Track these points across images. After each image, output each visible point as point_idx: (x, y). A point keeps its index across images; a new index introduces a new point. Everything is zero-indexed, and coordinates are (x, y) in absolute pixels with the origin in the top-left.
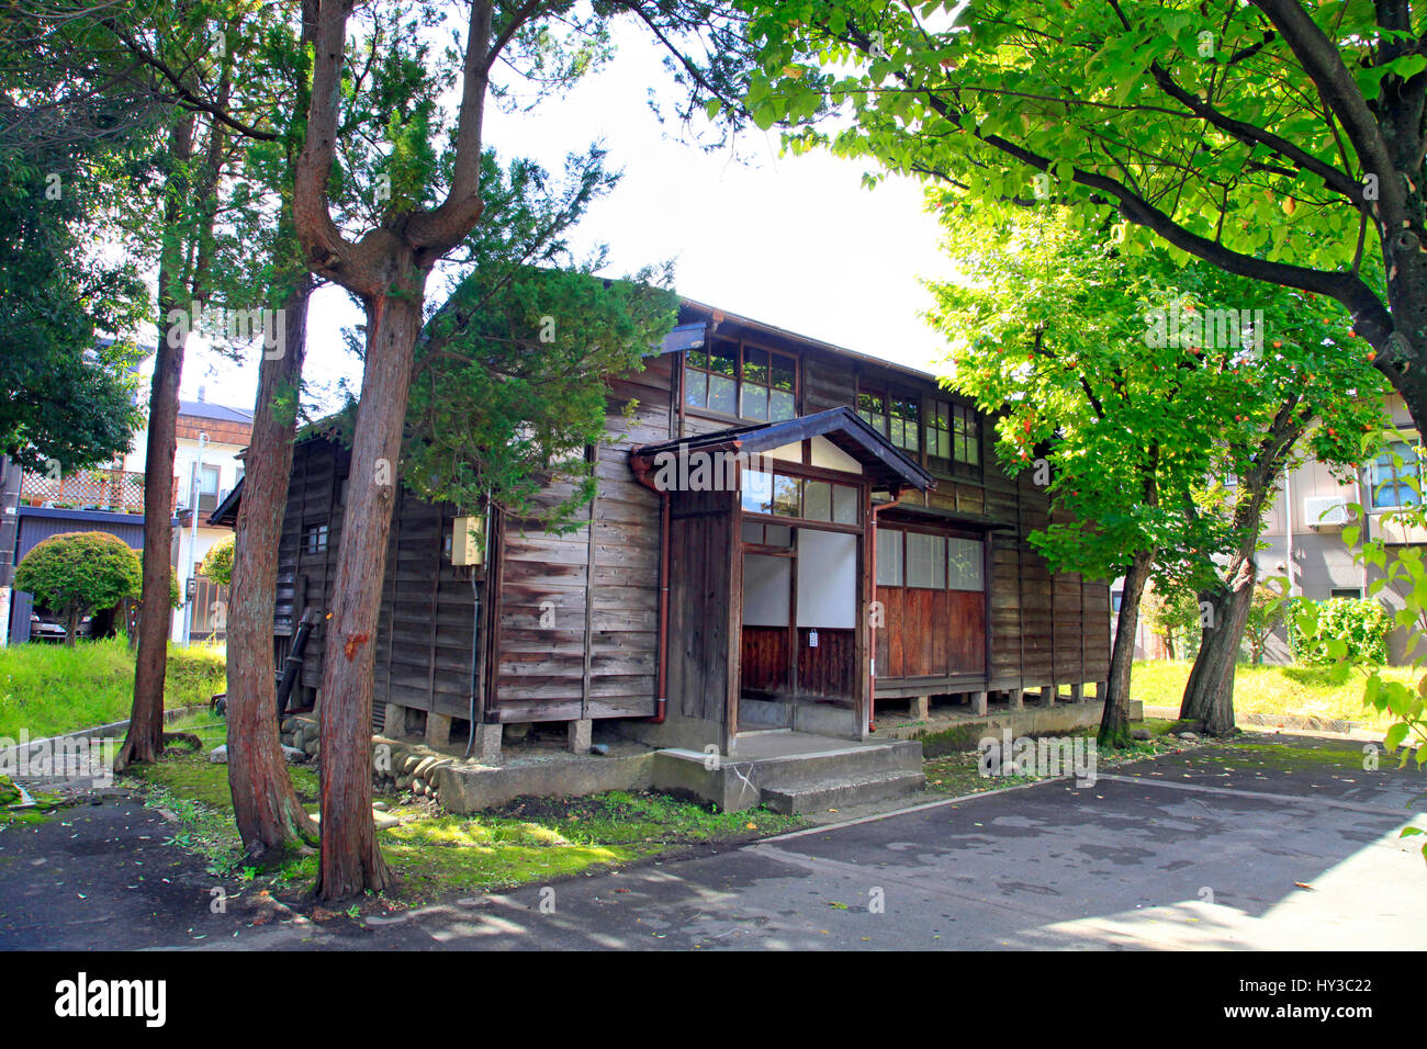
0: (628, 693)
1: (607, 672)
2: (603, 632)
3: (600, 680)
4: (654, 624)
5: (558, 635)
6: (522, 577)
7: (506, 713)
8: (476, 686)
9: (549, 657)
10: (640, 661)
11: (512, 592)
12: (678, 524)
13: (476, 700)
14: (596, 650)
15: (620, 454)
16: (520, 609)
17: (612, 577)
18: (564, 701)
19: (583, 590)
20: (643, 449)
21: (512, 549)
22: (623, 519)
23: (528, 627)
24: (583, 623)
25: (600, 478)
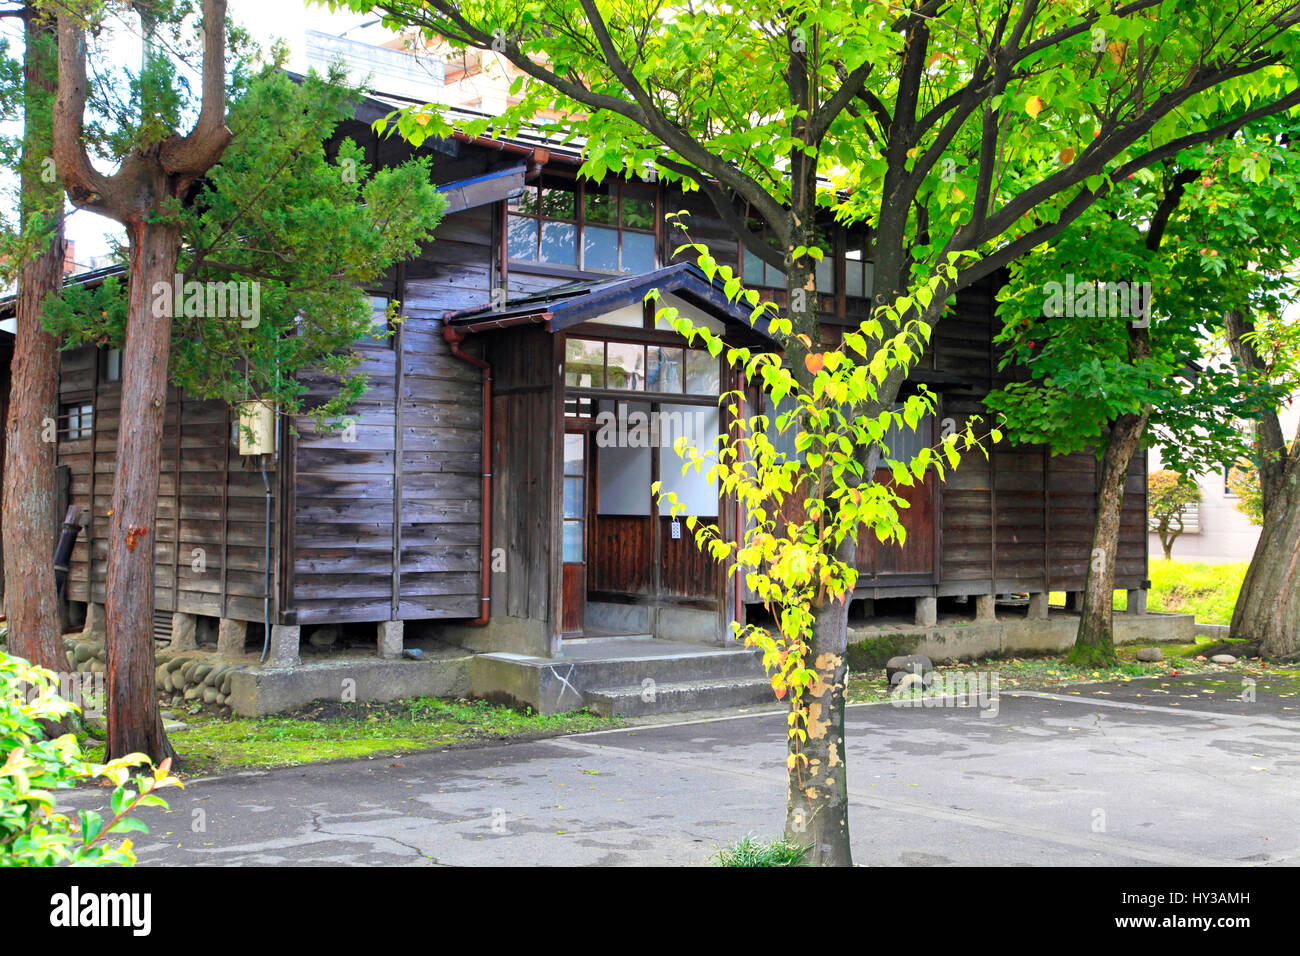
0: (446, 592)
1: (420, 568)
2: (414, 525)
3: (412, 578)
4: (477, 514)
5: (361, 529)
6: (319, 465)
7: (305, 614)
8: (270, 585)
9: (352, 553)
10: (459, 556)
11: (308, 482)
12: (500, 401)
13: (271, 600)
14: (406, 544)
15: (430, 323)
16: (318, 501)
17: (424, 464)
18: (370, 601)
19: (389, 479)
20: (457, 317)
21: (305, 436)
22: (439, 398)
23: (327, 521)
24: (391, 514)
25: (407, 352)
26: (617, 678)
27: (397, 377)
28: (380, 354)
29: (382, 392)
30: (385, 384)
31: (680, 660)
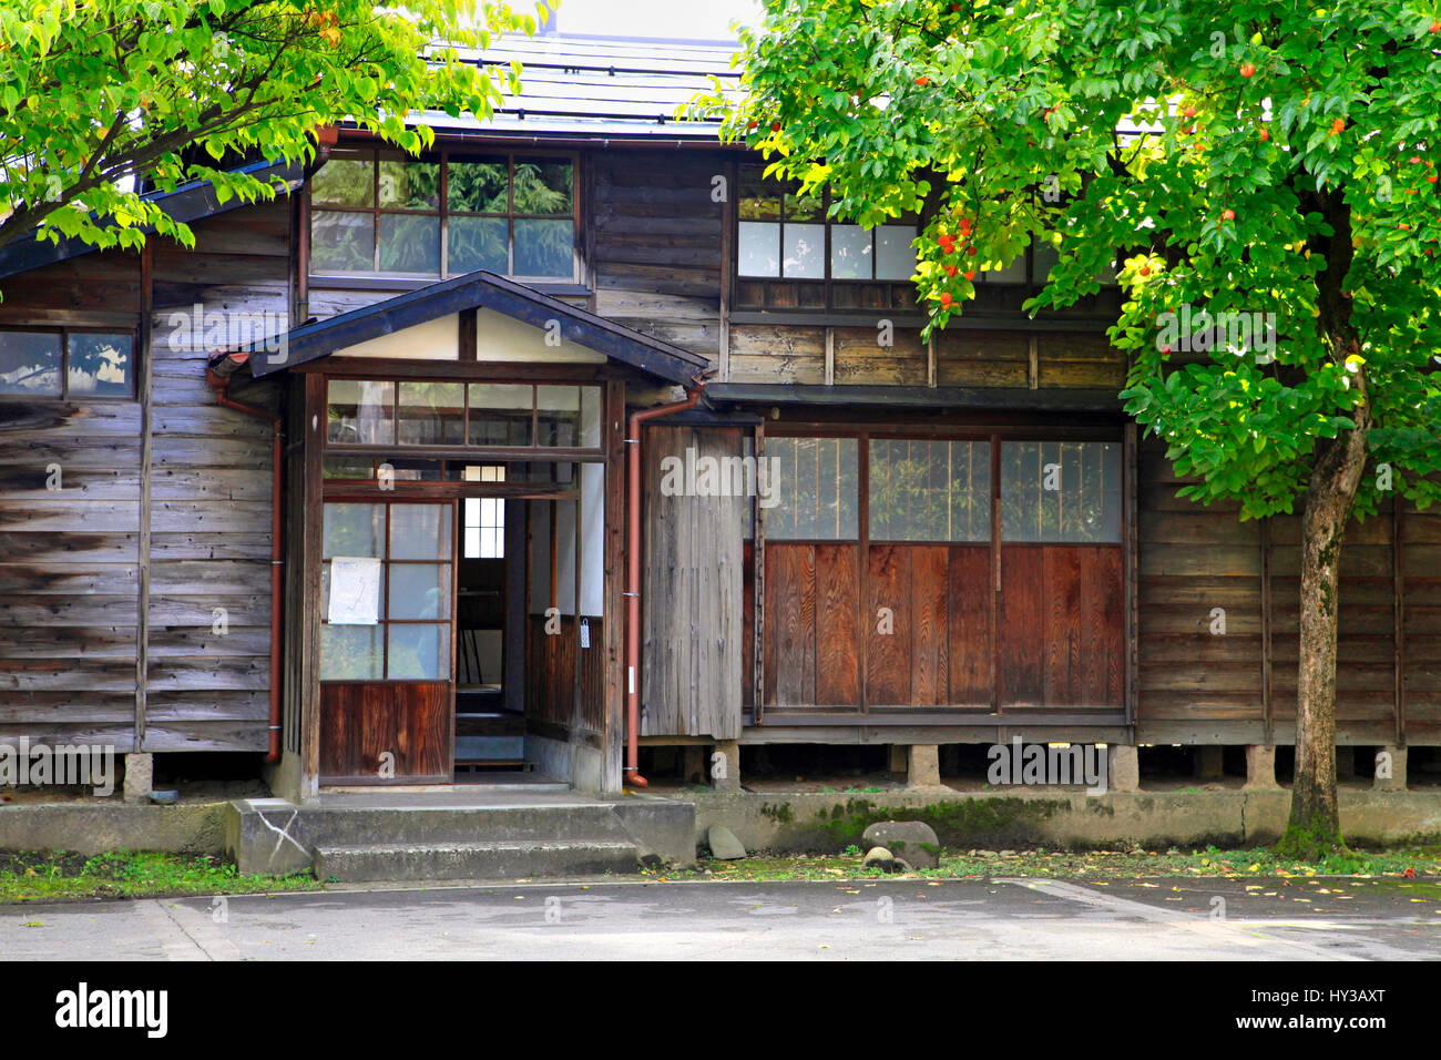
0: (218, 718)
1: (178, 685)
2: (170, 628)
3: (163, 698)
5: (88, 634)
6: (26, 553)
9: (75, 664)
10: (242, 671)
11: (10, 575)
14: (156, 653)
15: (194, 364)
16: (25, 599)
17: (185, 549)
18: (101, 727)
19: (132, 569)
23: (37, 623)
24: (135, 615)
25: (155, 404)
26: (370, 833)
27: (143, 435)
28: (117, 408)
29: (118, 457)
30: (124, 446)
31: (479, 812)
